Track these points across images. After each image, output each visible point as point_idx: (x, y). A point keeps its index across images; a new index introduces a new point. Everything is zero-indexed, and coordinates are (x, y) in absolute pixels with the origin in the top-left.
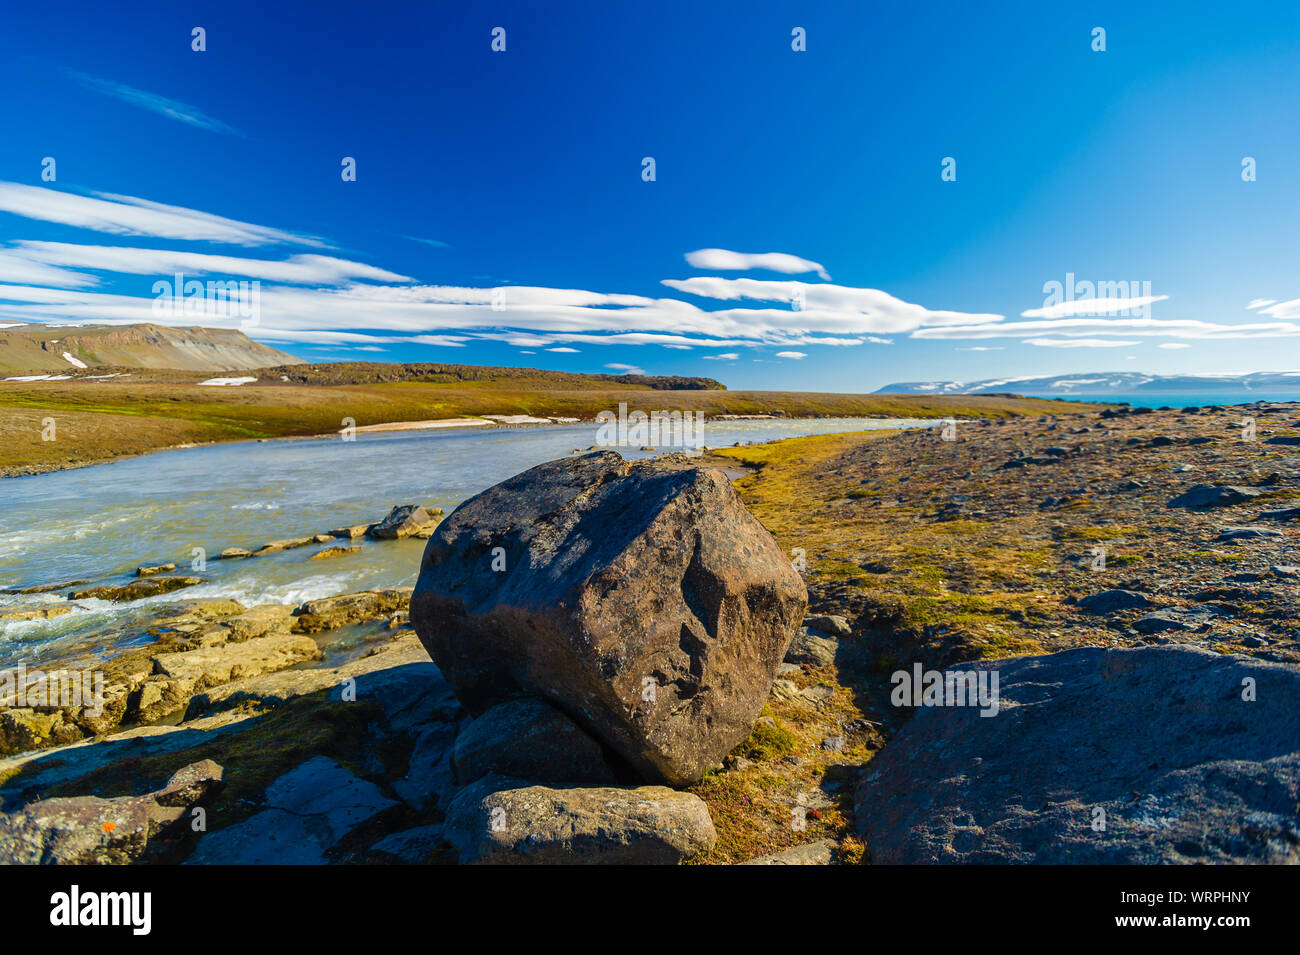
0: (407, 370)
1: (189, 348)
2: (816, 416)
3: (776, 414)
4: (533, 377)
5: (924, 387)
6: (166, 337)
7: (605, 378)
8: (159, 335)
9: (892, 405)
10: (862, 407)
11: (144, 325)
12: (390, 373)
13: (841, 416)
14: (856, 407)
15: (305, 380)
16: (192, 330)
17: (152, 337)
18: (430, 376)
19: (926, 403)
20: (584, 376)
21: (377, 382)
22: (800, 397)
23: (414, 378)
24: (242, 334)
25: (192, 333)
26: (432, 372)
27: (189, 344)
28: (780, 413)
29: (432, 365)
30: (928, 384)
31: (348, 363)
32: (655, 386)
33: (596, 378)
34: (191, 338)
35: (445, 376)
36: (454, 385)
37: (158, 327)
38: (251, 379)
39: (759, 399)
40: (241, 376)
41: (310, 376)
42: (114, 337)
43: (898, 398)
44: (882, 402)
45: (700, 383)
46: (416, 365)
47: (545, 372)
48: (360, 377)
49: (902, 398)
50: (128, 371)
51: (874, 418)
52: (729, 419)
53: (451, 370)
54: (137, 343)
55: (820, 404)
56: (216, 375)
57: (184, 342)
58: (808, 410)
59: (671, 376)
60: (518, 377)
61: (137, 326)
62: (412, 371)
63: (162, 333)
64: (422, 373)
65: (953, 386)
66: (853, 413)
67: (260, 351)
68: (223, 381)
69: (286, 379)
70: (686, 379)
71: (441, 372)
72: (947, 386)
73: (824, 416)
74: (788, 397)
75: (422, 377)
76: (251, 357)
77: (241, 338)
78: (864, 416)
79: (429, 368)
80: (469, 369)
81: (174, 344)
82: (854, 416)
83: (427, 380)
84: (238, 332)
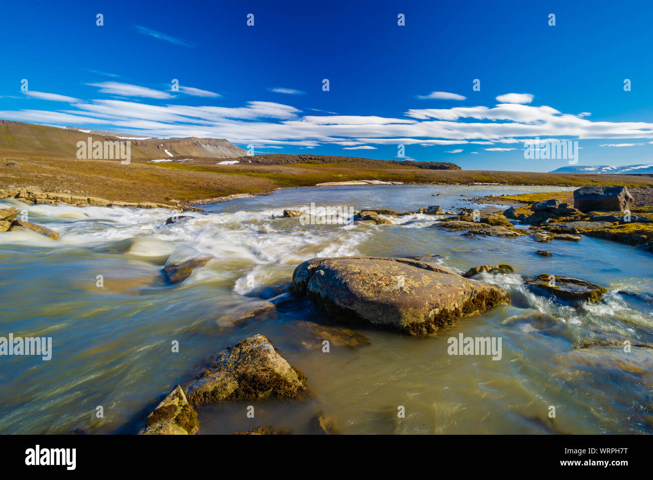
0: (300, 158)
1: (209, 148)
2: (526, 184)
3: (503, 183)
4: (357, 161)
5: (587, 169)
6: (200, 143)
7: (394, 162)
8: (197, 142)
9: (572, 179)
10: (554, 180)
11: (192, 138)
12: (293, 159)
13: (541, 185)
14: (550, 180)
15: (258, 162)
16: (209, 139)
17: (195, 143)
18: (310, 161)
19: (594, 179)
20: (383, 162)
21: (287, 163)
22: (516, 174)
23: (303, 162)
24: (228, 141)
25: (209, 141)
26: (311, 159)
27: (208, 146)
28: (505, 183)
29: (311, 155)
30: (590, 167)
31: (274, 154)
32: (420, 167)
33: (390, 162)
34: (209, 143)
35: (317, 161)
36: (321, 165)
37: (197, 138)
38: (237, 162)
39: (493, 175)
40: (233, 160)
41: (260, 161)
42: (181, 143)
43: (576, 175)
44: (566, 178)
45: (446, 166)
46: (304, 155)
47: (363, 159)
48: (280, 161)
49: (578, 176)
50: (192, 158)
51: (561, 186)
52: (477, 185)
53: (319, 158)
54: (190, 146)
55: (528, 178)
56: (223, 160)
57: (206, 145)
58: (521, 181)
59: (429, 161)
60: (350, 162)
61: (189, 138)
62: (302, 158)
63: (199, 141)
64: (306, 159)
65: (609, 168)
66: (548, 183)
67: (234, 149)
68: (226, 163)
69: (250, 161)
70: (438, 163)
71: (315, 159)
72: (603, 168)
73: (531, 184)
74: (509, 174)
75: (306, 161)
76: (232, 152)
77: (227, 142)
78: (555, 185)
79: (309, 157)
80: (328, 157)
81: (203, 146)
82: (548, 185)
83: (309, 163)
84: (226, 140)
